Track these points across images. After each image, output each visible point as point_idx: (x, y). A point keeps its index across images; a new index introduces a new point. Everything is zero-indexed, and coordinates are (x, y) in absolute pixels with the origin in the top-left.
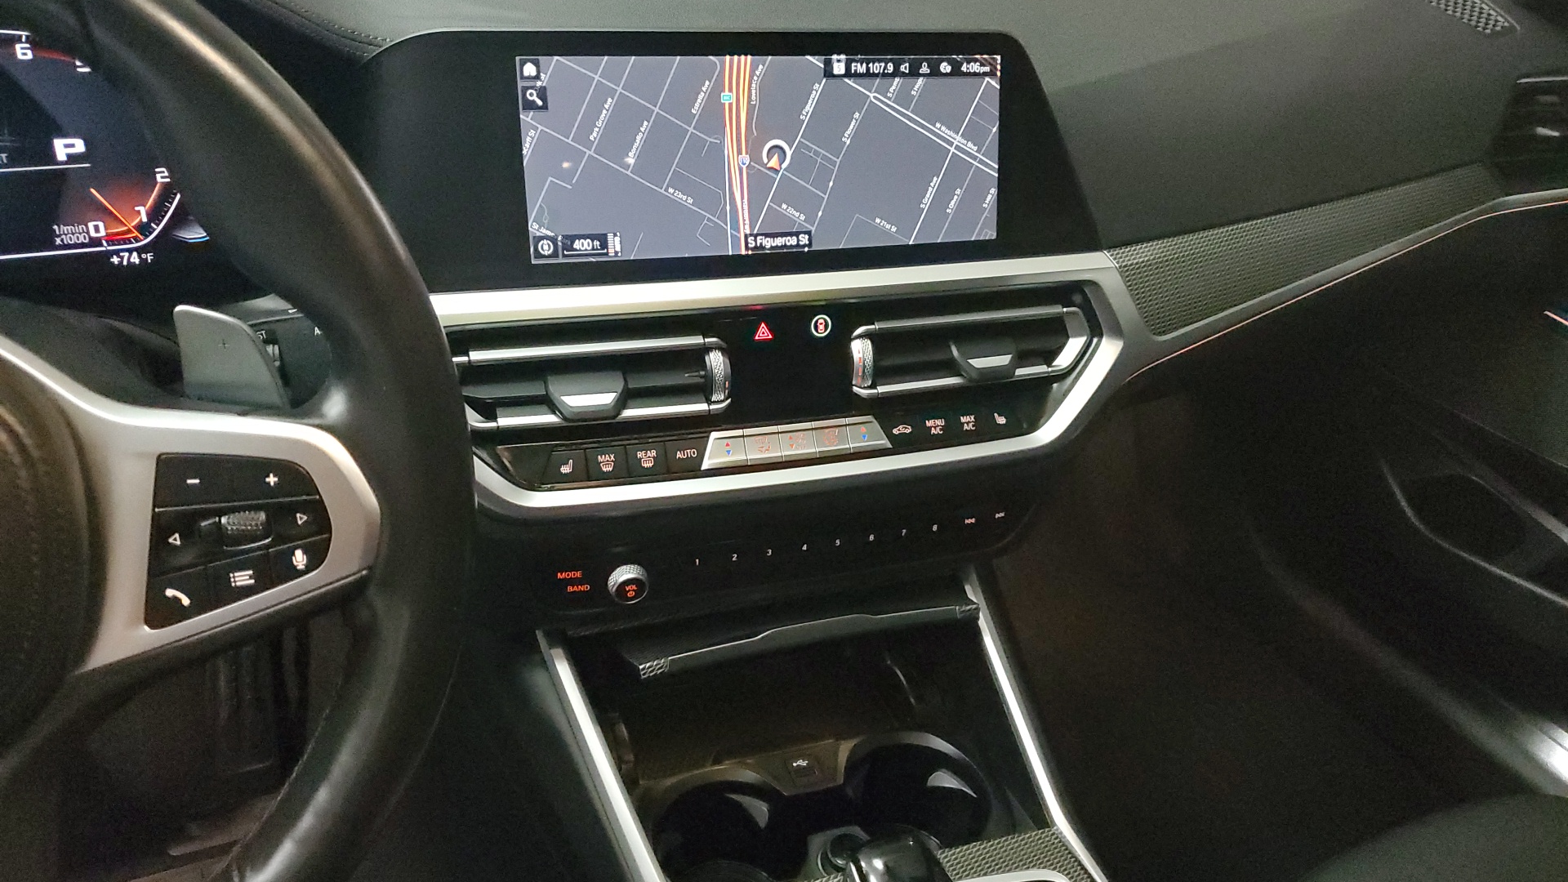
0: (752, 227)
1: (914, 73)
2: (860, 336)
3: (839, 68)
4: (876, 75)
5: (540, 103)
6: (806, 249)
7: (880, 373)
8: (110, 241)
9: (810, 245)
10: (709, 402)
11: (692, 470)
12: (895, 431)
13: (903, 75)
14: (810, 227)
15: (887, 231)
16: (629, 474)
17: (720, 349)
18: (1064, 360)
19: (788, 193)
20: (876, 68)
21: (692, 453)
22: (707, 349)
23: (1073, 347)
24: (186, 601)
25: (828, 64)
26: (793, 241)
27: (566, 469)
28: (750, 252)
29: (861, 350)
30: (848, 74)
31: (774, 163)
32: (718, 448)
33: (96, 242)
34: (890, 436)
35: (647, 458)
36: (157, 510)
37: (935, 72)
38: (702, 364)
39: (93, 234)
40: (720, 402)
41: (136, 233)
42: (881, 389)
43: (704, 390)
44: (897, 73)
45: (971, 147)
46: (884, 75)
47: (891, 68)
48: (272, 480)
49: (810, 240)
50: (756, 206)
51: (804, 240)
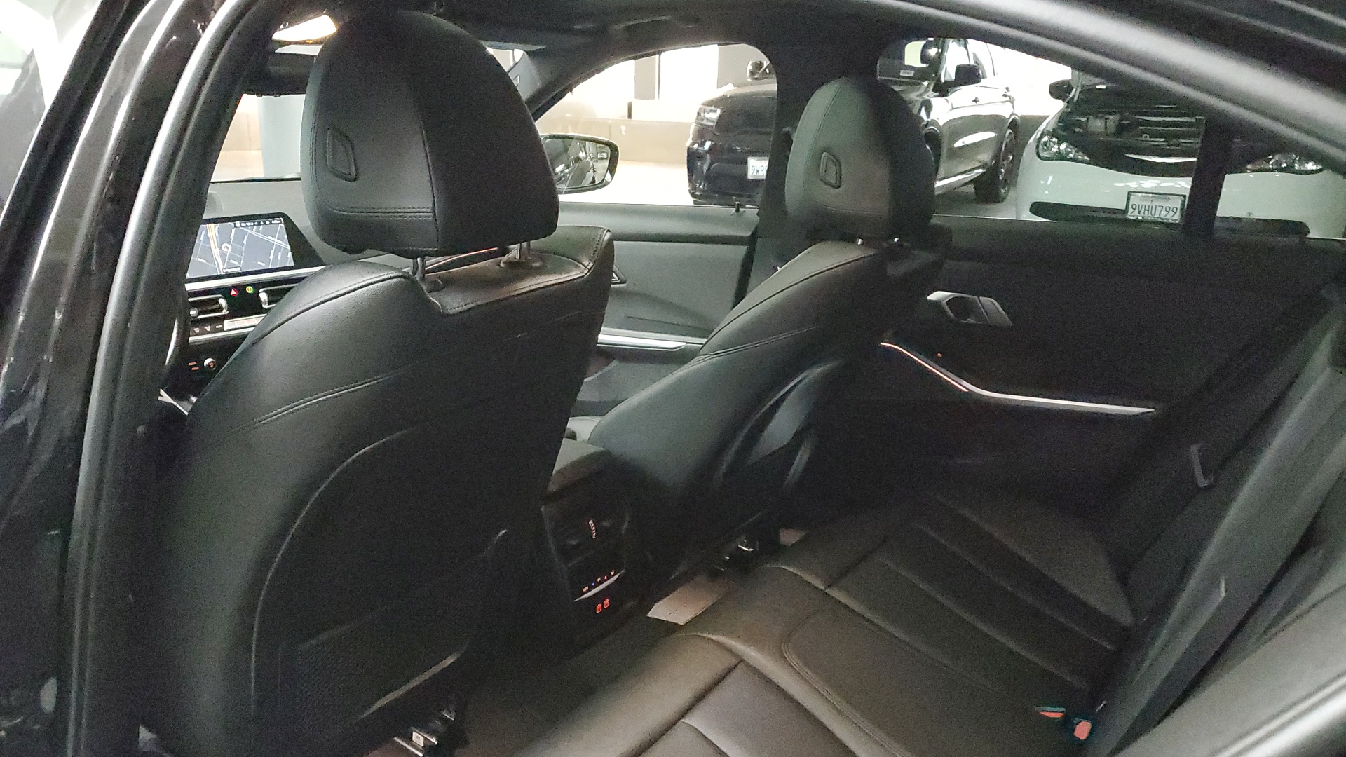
0: (224, 266)
1: (259, 224)
2: (262, 292)
3: (238, 225)
4: (249, 226)
6: (241, 272)
7: (270, 302)
9: (241, 270)
10: (223, 312)
11: (221, 330)
13: (256, 225)
14: (240, 266)
15: (263, 266)
16: (204, 332)
17: (222, 298)
19: (231, 257)
20: (248, 224)
21: (220, 326)
22: (218, 298)
25: (235, 224)
26: (236, 269)
28: (224, 274)
29: (263, 295)
30: (241, 226)
31: (226, 250)
32: (228, 324)
35: (208, 328)
37: (265, 223)
38: (217, 303)
40: (225, 312)
42: (272, 306)
43: (220, 309)
44: (254, 225)
45: (281, 242)
46: (251, 226)
47: (252, 224)
49: (241, 268)
50: (224, 261)
51: (239, 269)
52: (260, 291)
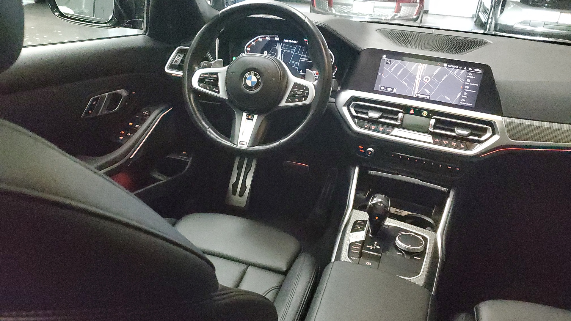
0: (418, 92)
1: (462, 69)
2: (434, 118)
3: (445, 65)
4: (453, 68)
5: (389, 63)
6: (428, 99)
7: (435, 127)
9: (429, 98)
10: (397, 122)
11: (388, 134)
12: (435, 140)
13: (460, 69)
14: (430, 95)
15: (448, 100)
16: (377, 131)
17: (403, 113)
19: (427, 87)
20: (454, 66)
21: (390, 131)
22: (400, 112)
23: (487, 136)
24: (290, 101)
25: (443, 65)
26: (426, 96)
27: (366, 126)
28: (416, 97)
30: (447, 67)
31: (426, 81)
32: (395, 131)
34: (434, 140)
35: (381, 129)
36: (292, 89)
37: (467, 69)
38: (397, 115)
40: (399, 123)
42: (435, 131)
43: (396, 120)
46: (455, 68)
47: (457, 67)
48: (304, 88)
49: (430, 97)
50: (419, 89)
51: (428, 97)
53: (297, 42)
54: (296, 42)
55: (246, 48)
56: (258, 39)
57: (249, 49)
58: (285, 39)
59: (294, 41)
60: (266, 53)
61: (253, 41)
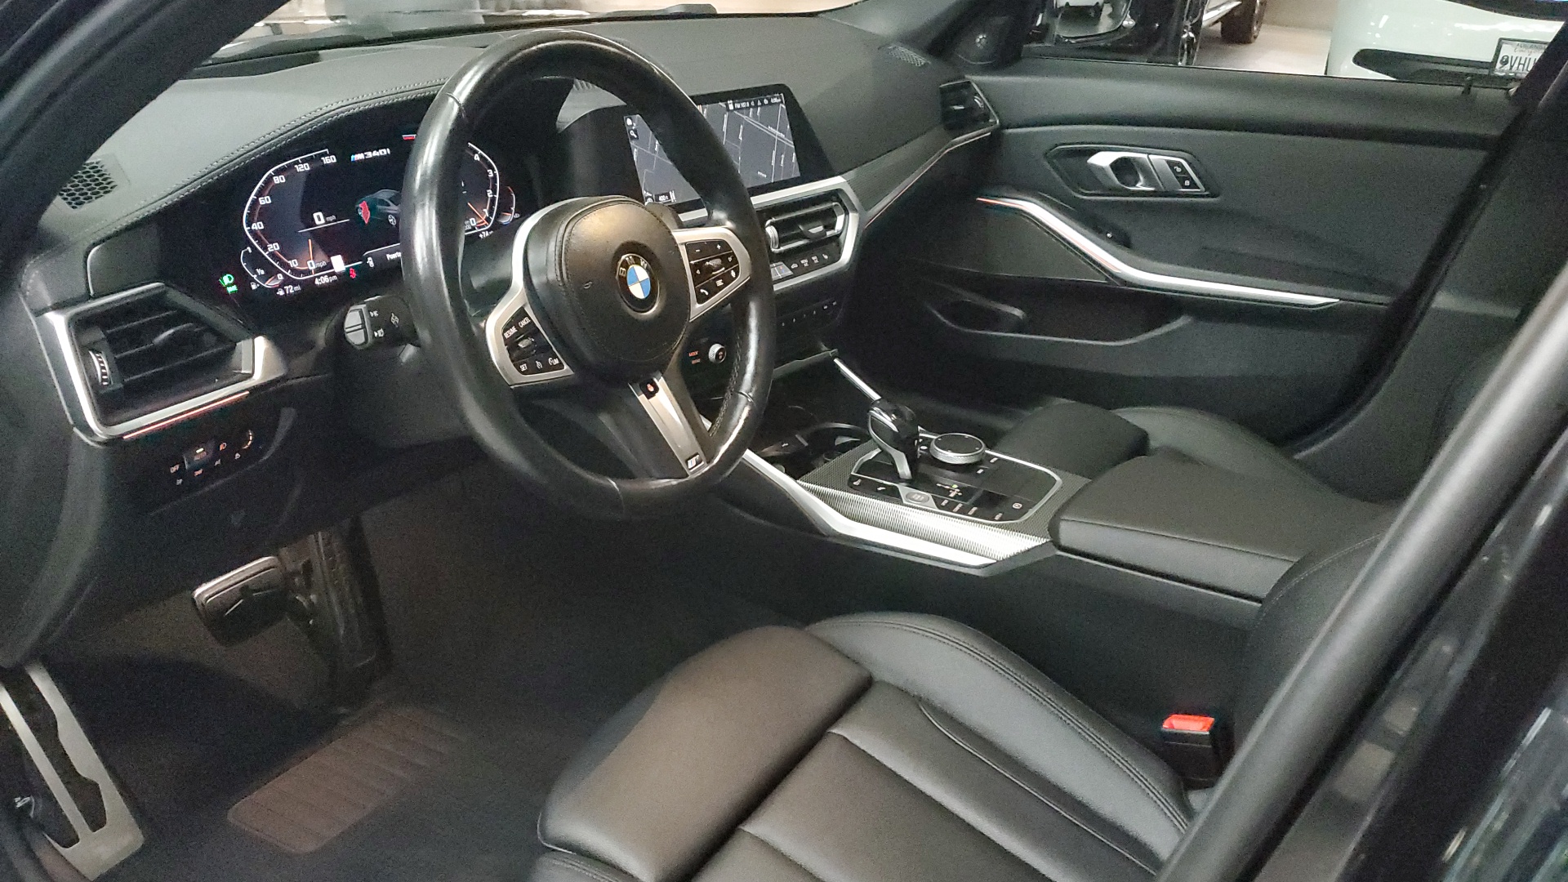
1: (756, 106)
2: (768, 226)
3: (731, 107)
4: (744, 108)
5: (636, 136)
7: (782, 241)
8: (479, 228)
12: (792, 267)
13: (753, 107)
15: (764, 178)
18: (839, 226)
20: (743, 105)
23: (840, 219)
24: (707, 293)
25: (727, 105)
29: (771, 231)
30: (735, 109)
33: (473, 228)
34: (791, 269)
36: (692, 262)
37: (763, 103)
39: (473, 225)
41: (486, 222)
42: (782, 248)
44: (751, 106)
45: (782, 135)
46: (747, 108)
47: (748, 104)
48: (719, 247)
52: (768, 222)
53: (389, 152)
54: (385, 153)
55: (249, 225)
56: (270, 178)
57: (258, 226)
58: (354, 154)
59: (380, 151)
60: (319, 220)
61: (260, 194)
